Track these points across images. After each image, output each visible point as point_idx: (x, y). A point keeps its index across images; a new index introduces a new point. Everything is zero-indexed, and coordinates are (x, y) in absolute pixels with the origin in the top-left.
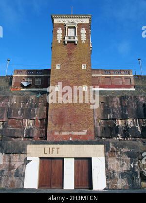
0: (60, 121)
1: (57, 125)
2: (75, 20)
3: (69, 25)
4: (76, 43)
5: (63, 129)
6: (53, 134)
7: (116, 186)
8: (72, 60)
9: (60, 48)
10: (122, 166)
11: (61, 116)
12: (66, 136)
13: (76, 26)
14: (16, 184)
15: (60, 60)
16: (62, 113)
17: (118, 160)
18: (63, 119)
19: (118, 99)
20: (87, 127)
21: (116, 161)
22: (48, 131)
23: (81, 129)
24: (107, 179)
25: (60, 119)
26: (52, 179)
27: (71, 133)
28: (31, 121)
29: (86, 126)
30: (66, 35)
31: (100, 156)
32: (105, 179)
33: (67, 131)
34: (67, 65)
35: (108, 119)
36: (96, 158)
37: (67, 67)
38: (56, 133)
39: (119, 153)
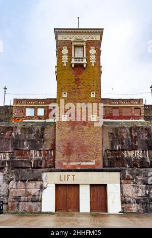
0: (68, 151)
1: (66, 156)
2: (83, 36)
3: (76, 44)
4: (85, 66)
5: (71, 159)
6: (61, 164)
7: (131, 210)
8: (79, 87)
9: (65, 73)
10: (137, 192)
11: (69, 146)
12: (74, 166)
13: (84, 44)
14: (34, 208)
15: (66, 87)
16: (69, 144)
17: (134, 186)
18: (70, 150)
19: (128, 130)
20: (96, 158)
21: (132, 187)
22: (56, 162)
23: (89, 160)
24: (122, 203)
25: (68, 150)
26: (68, 204)
27: (79, 163)
28: (38, 152)
29: (94, 157)
30: (73, 56)
31: (115, 183)
32: (120, 204)
33: (75, 161)
34: (75, 92)
35: (117, 150)
36: (111, 185)
37: (74, 95)
38: (64, 164)
39: (135, 180)
